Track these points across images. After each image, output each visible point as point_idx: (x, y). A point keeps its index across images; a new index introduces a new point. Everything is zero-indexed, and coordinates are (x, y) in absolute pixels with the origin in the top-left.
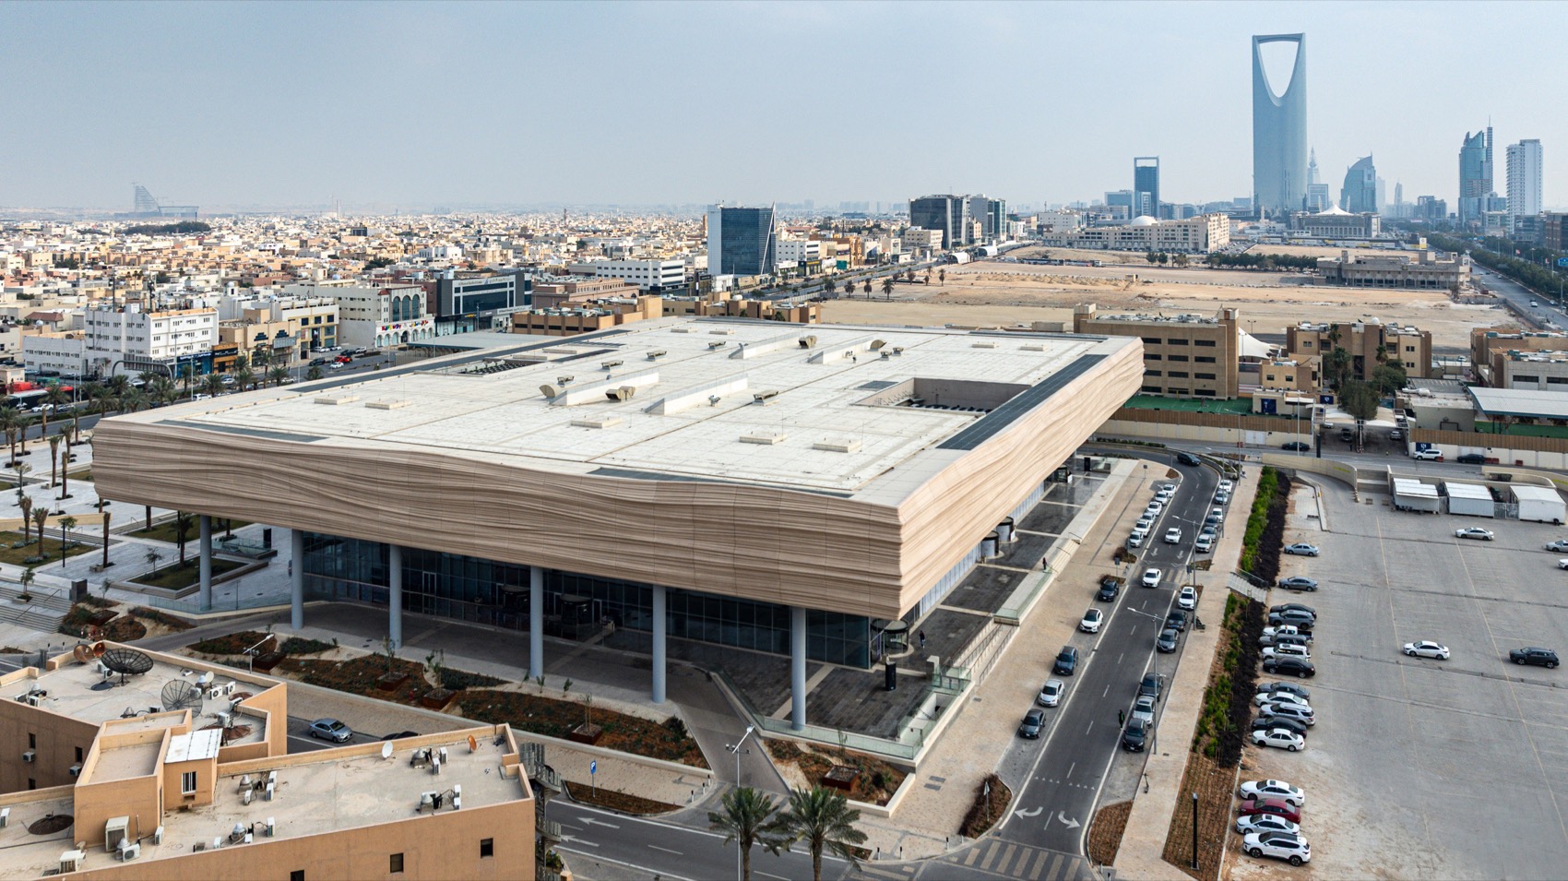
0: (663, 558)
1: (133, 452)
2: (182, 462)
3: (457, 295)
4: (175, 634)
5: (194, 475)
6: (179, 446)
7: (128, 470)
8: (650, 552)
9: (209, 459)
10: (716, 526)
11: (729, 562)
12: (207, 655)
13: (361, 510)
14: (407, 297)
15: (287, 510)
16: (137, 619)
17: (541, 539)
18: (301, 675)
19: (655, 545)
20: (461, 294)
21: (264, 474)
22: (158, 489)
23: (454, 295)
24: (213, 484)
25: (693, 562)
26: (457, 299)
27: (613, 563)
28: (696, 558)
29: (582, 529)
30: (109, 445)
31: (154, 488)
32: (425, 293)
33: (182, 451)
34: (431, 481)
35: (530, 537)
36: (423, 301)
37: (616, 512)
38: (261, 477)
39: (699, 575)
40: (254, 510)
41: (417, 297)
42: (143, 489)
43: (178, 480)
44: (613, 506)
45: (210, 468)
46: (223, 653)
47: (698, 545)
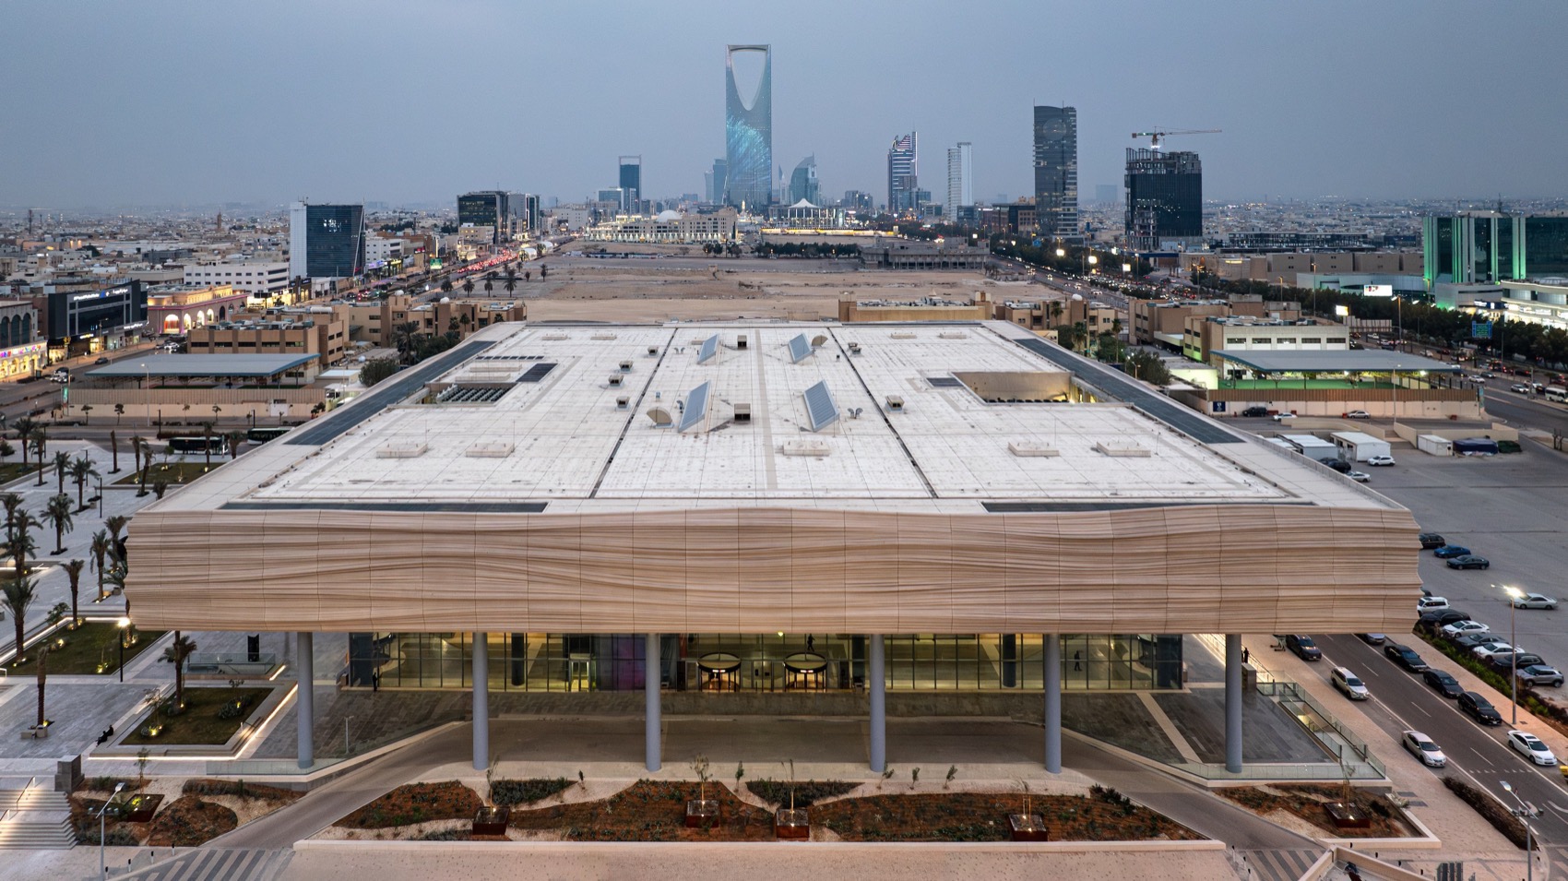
0: (1129, 602)
1: (214, 554)
2: (319, 560)
3: (72, 311)
4: (285, 811)
5: (346, 577)
6: (313, 538)
7: (208, 582)
8: (1108, 596)
9: (375, 551)
10: (1197, 556)
11: (1216, 595)
12: (383, 831)
13: (657, 594)
14: (17, 317)
15: (523, 608)
16: (206, 799)
17: (947, 599)
18: (560, 832)
19: (1114, 587)
20: (77, 311)
21: (479, 562)
22: (268, 604)
23: (69, 312)
24: (385, 586)
25: (1167, 600)
26: (73, 316)
27: (1056, 616)
28: (1170, 595)
29: (1009, 581)
30: (161, 548)
31: (260, 604)
32: (36, 311)
33: (318, 545)
34: (778, 544)
35: (930, 598)
36: (34, 320)
37: (1059, 554)
38: (475, 567)
39: (1172, 615)
40: (459, 615)
41: (28, 316)
42: (237, 608)
43: (311, 587)
44: (1055, 548)
45: (375, 564)
46: (408, 821)
47: (1173, 579)
